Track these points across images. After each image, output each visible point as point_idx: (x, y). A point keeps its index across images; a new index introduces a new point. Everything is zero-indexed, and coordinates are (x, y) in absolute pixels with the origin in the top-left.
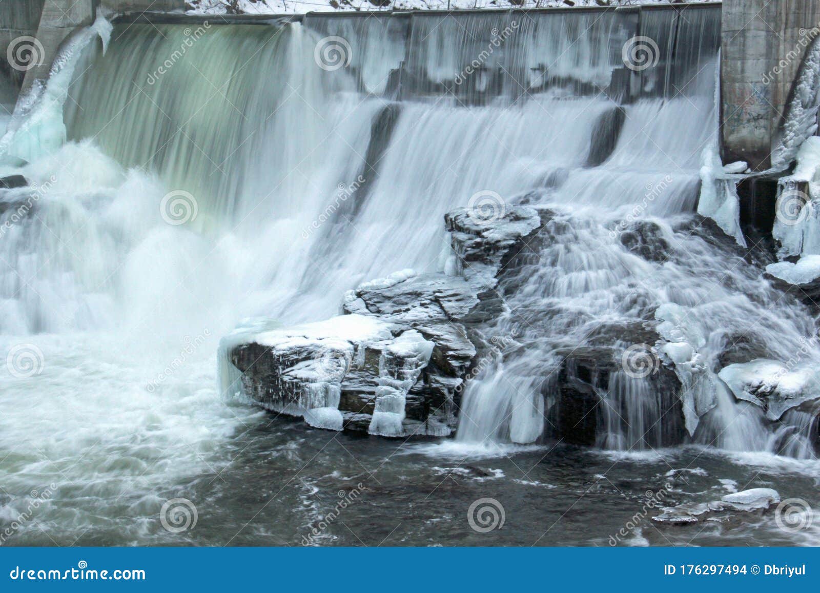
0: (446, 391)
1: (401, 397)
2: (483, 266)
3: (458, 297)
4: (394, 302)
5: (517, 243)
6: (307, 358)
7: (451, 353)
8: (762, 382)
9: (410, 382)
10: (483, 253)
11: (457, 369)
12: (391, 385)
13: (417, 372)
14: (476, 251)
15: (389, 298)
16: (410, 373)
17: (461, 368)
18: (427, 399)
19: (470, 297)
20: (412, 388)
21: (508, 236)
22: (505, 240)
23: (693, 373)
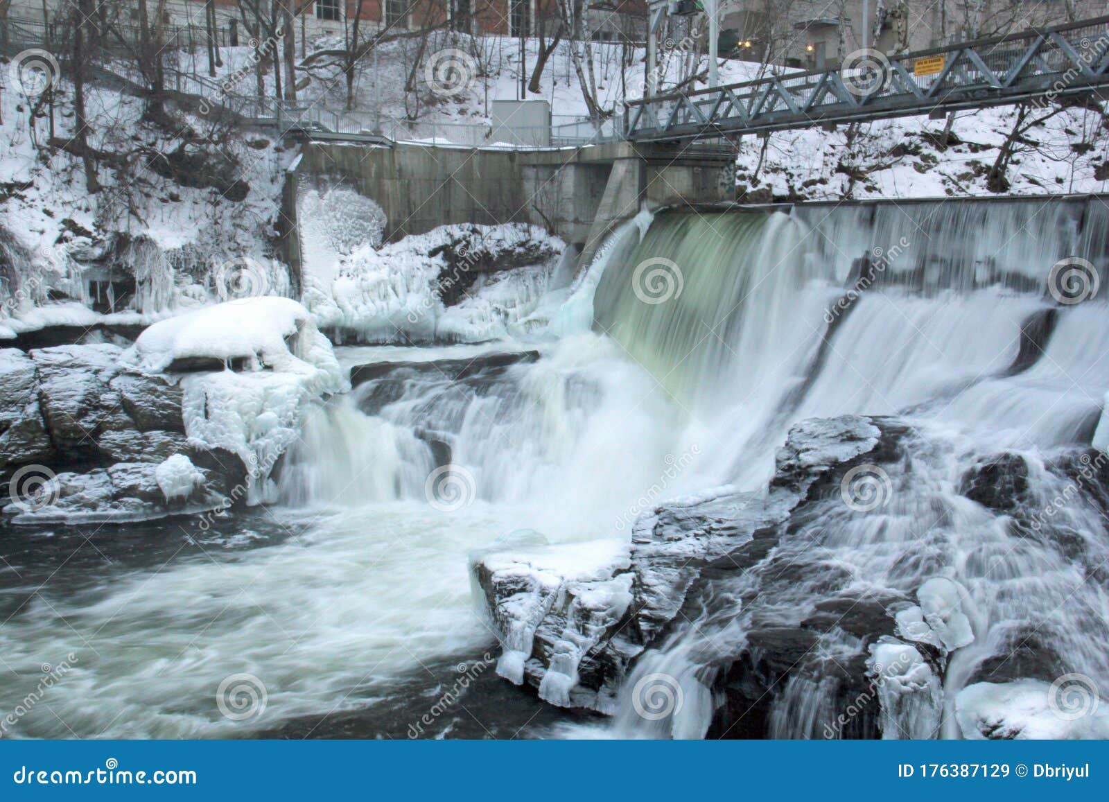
0: (618, 661)
1: (576, 656)
2: (789, 492)
3: (733, 532)
4: (681, 526)
5: (830, 470)
6: (523, 590)
7: (645, 612)
8: (1002, 721)
9: (590, 641)
10: (793, 478)
11: (645, 634)
12: (573, 641)
13: (601, 630)
14: (787, 474)
15: (678, 520)
16: (595, 628)
17: (650, 633)
18: (603, 666)
19: (744, 533)
20: (591, 649)
21: (825, 461)
22: (819, 465)
23: (902, 695)
